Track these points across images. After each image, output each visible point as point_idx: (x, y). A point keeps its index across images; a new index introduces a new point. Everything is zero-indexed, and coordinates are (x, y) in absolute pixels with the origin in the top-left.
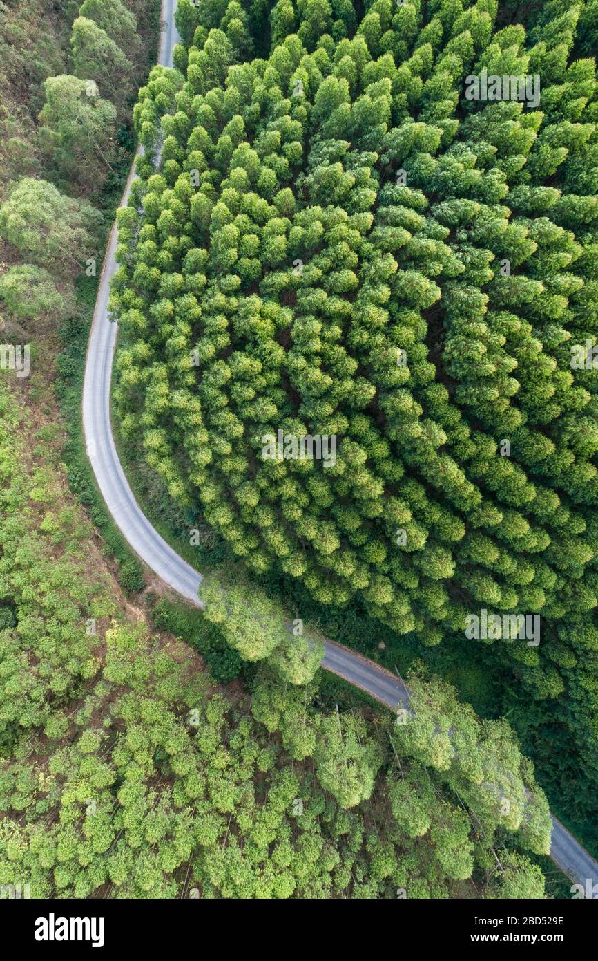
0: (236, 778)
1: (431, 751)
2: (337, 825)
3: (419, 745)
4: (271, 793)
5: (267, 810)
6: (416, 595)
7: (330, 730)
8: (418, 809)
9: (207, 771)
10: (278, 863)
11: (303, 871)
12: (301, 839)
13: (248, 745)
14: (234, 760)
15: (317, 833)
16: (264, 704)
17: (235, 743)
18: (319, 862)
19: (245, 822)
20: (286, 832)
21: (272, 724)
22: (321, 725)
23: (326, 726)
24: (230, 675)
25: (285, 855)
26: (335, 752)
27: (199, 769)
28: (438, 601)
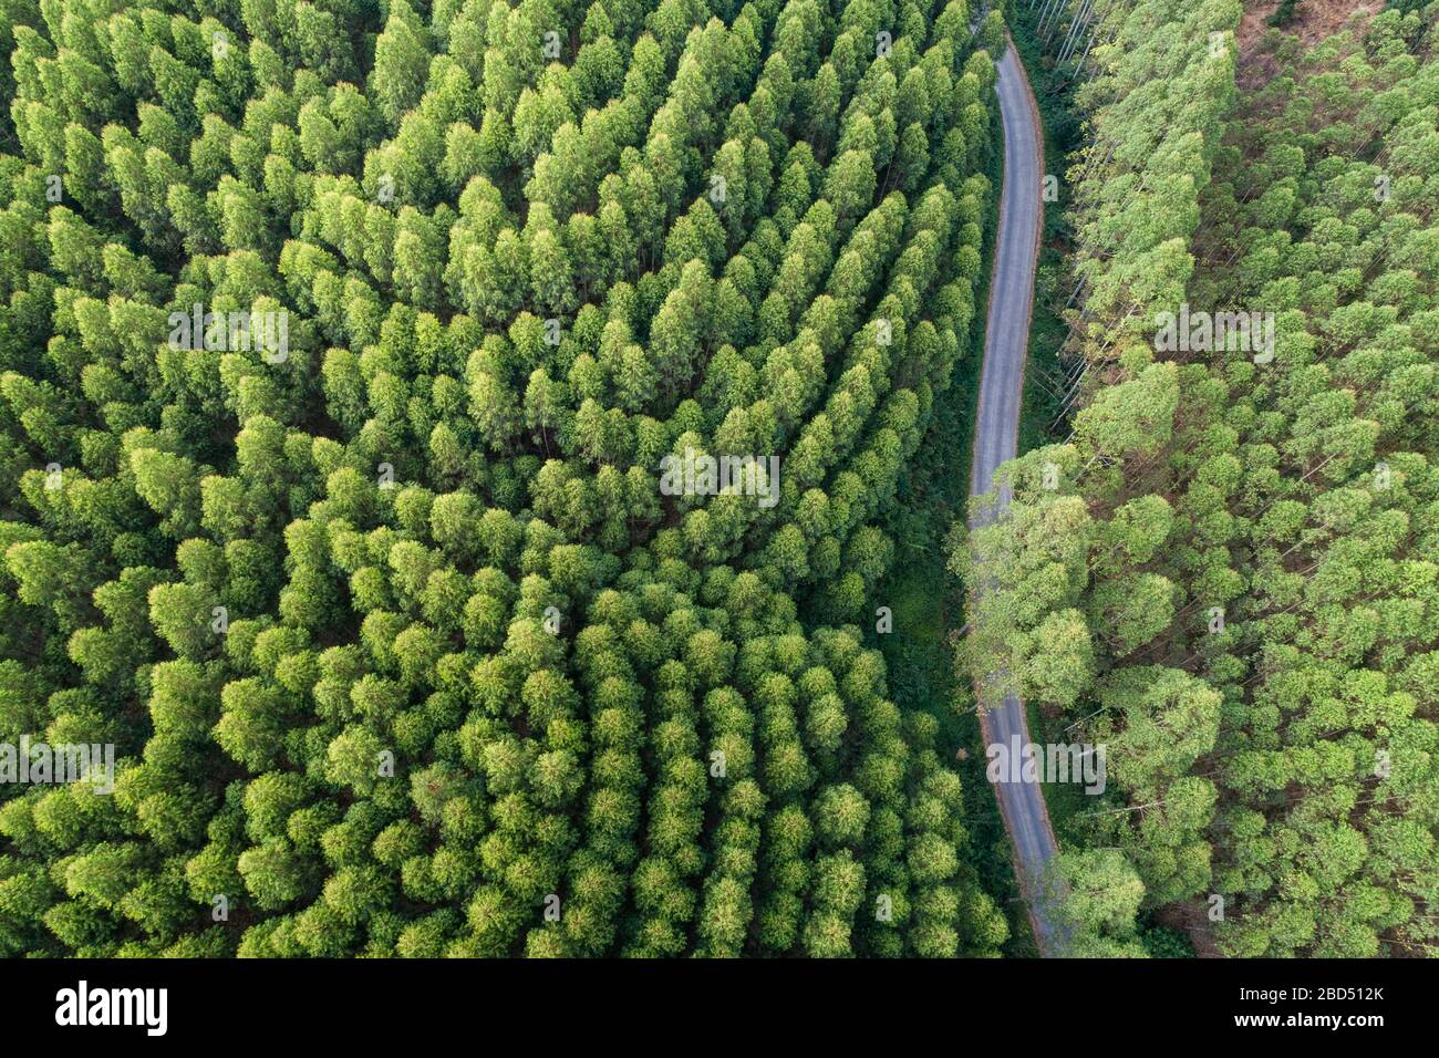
0: (1306, 847)
1: (1074, 646)
2: (1236, 674)
3: (1078, 663)
4: (1280, 784)
5: (1302, 775)
6: (901, 801)
7: (1143, 772)
8: (1141, 601)
9: (1332, 894)
10: (1345, 713)
11: (1324, 677)
12: (1293, 705)
13: (1249, 859)
14: (1284, 865)
15: (1267, 690)
16: (1185, 882)
17: (1263, 883)
18: (1298, 667)
19: (1345, 798)
20: (1302, 728)
21: (1202, 854)
22: (1145, 786)
23: (1141, 780)
24: (1172, 940)
25: (1330, 712)
26: (1168, 750)
27: (1341, 908)
28: (887, 769)
